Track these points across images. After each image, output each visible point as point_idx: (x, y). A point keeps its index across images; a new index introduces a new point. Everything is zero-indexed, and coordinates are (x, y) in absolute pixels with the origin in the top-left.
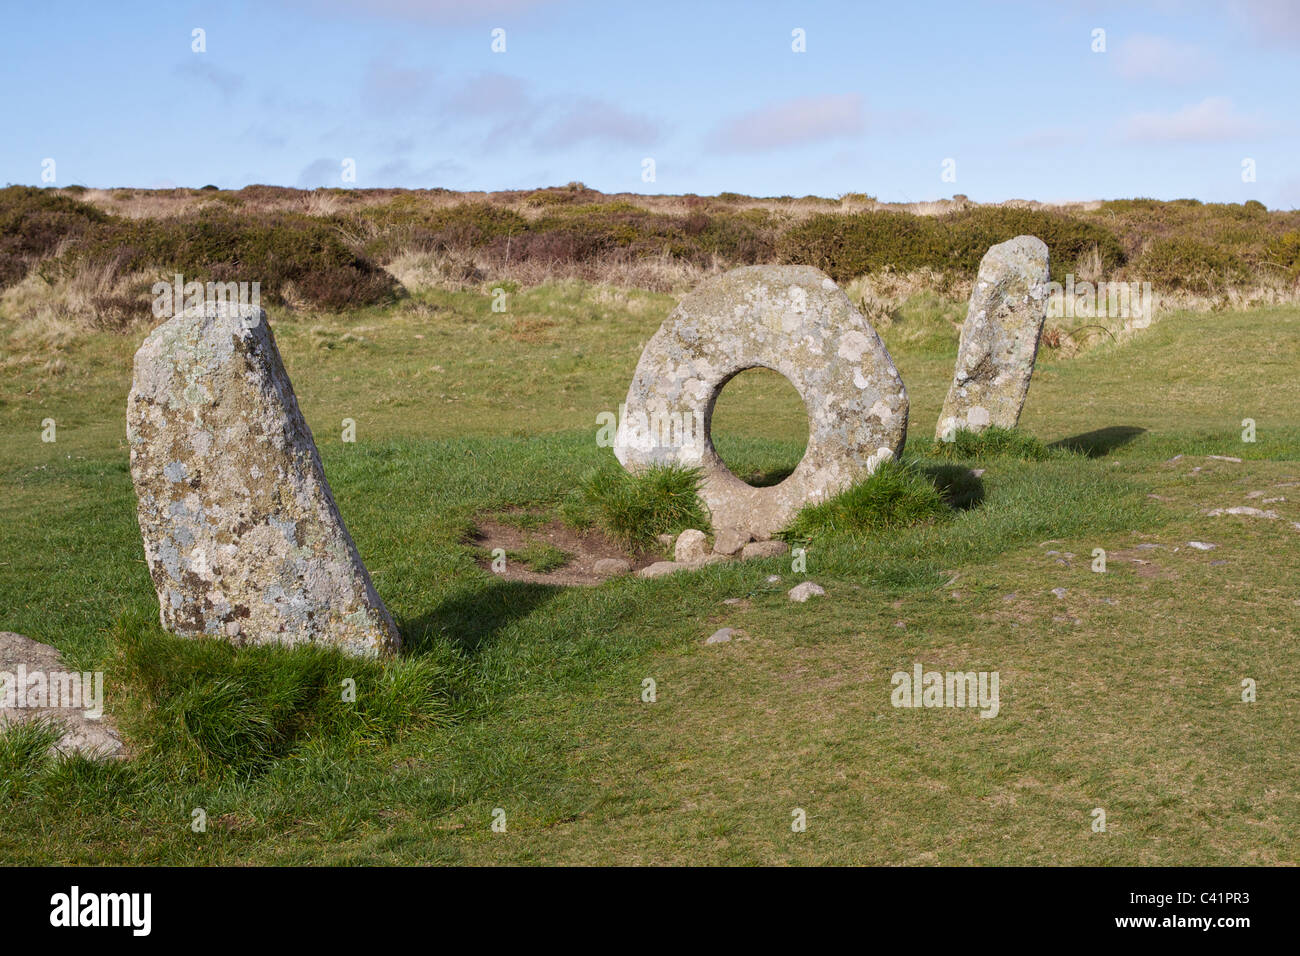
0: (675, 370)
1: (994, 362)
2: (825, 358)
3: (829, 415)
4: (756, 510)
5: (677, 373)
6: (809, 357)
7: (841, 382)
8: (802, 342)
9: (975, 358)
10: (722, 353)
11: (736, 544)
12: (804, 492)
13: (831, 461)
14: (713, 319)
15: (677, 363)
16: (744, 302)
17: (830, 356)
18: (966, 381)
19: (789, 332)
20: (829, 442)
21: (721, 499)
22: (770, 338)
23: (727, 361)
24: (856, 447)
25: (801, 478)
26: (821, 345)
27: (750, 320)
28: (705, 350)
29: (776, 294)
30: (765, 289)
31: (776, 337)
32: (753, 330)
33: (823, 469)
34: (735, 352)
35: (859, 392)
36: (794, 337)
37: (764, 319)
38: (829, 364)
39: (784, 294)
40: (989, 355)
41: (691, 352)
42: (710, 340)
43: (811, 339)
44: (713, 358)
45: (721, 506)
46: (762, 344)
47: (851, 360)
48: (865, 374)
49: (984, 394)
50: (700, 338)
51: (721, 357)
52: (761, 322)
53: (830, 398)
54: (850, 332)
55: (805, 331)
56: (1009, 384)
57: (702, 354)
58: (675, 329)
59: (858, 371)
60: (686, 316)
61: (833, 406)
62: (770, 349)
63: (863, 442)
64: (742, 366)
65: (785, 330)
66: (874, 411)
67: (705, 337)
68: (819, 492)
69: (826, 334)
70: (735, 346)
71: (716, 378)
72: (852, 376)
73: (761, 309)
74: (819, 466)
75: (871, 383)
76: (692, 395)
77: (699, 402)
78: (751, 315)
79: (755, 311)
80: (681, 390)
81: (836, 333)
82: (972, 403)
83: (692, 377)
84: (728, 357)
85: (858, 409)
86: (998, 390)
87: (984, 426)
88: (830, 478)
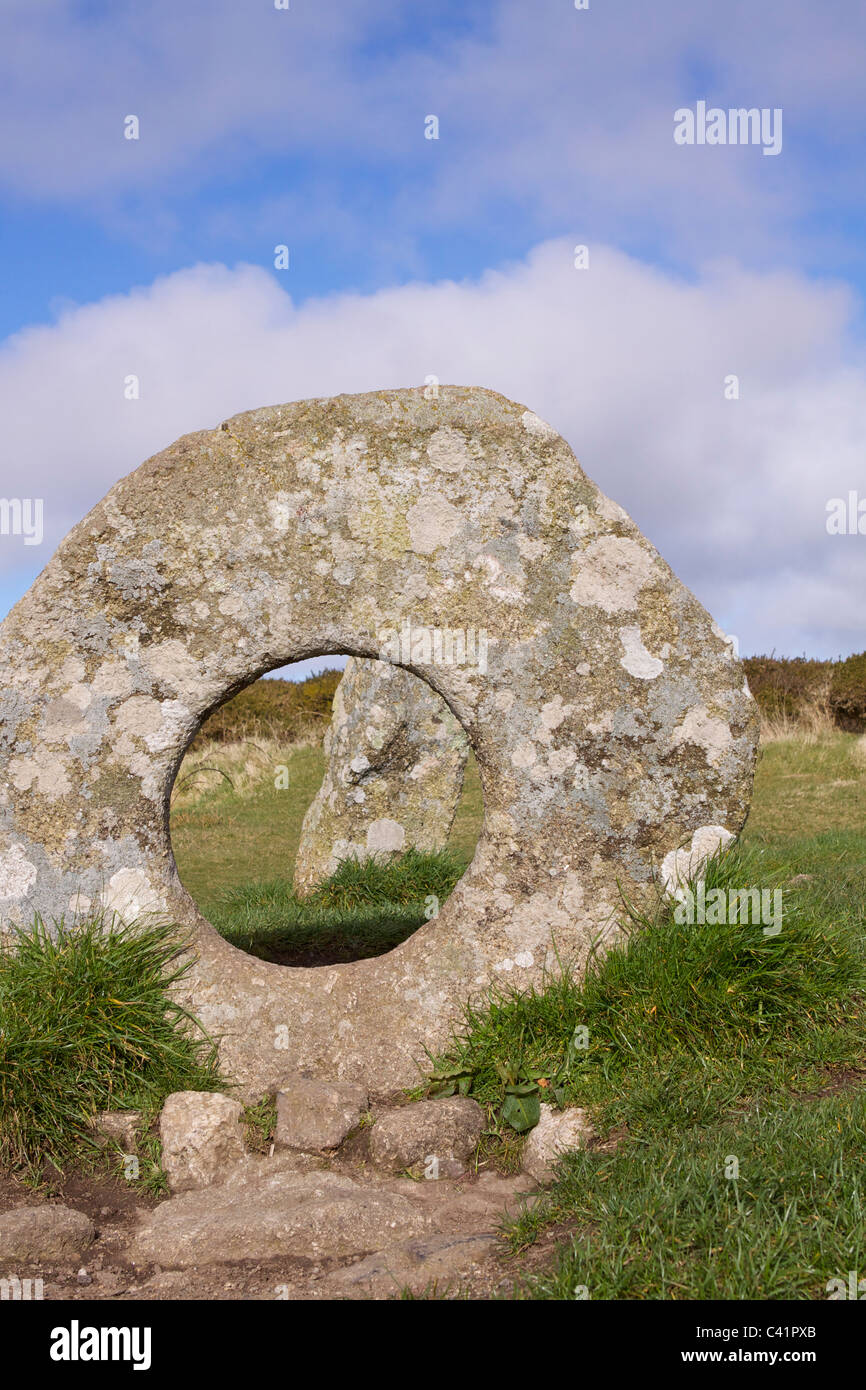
0: (88, 679)
1: (412, 739)
2: (534, 611)
3: (553, 755)
4: (346, 1024)
5: (95, 686)
6: (488, 613)
7: (584, 669)
8: (467, 575)
9: (383, 733)
10: (229, 622)
11: (338, 1118)
12: (479, 962)
13: (562, 874)
14: (208, 533)
15: (92, 658)
16: (294, 483)
17: (549, 604)
18: (366, 774)
19: (429, 551)
20: (555, 824)
21: (237, 1004)
22: (370, 572)
23: (241, 643)
24: (631, 831)
25: (467, 928)
26: (521, 578)
27: (318, 529)
28: (181, 616)
29: (391, 455)
30: (359, 443)
31: (388, 569)
32: (324, 554)
33: (537, 899)
34: (265, 618)
35: (640, 688)
36: (441, 563)
37: (354, 523)
38: (545, 624)
39: (415, 455)
40: (404, 726)
41: (140, 625)
42: (197, 592)
43: (493, 565)
44: (203, 637)
45: (244, 1022)
46: (349, 590)
47: (610, 609)
48: (652, 644)
49: (395, 796)
50: (168, 586)
51: (225, 634)
52: (346, 533)
53: (554, 713)
54: (602, 540)
55: (474, 546)
56: (434, 777)
57: (172, 629)
58: (97, 566)
59: (631, 638)
60: (127, 531)
61: (562, 733)
62: (372, 601)
63: (653, 817)
64: (285, 652)
65: (418, 548)
66: (685, 733)
67: (182, 582)
68: (525, 959)
69: (533, 549)
70: (265, 604)
71: (203, 689)
72: (616, 652)
73: (348, 498)
74: (526, 891)
75: (673, 662)
76: (137, 740)
77: (155, 757)
78: (321, 516)
79: (329, 504)
80: (108, 731)
81: (562, 542)
82: (374, 814)
83: (137, 692)
84: (244, 633)
85: (637, 732)
86: (418, 788)
87: (395, 853)
88: (561, 918)
